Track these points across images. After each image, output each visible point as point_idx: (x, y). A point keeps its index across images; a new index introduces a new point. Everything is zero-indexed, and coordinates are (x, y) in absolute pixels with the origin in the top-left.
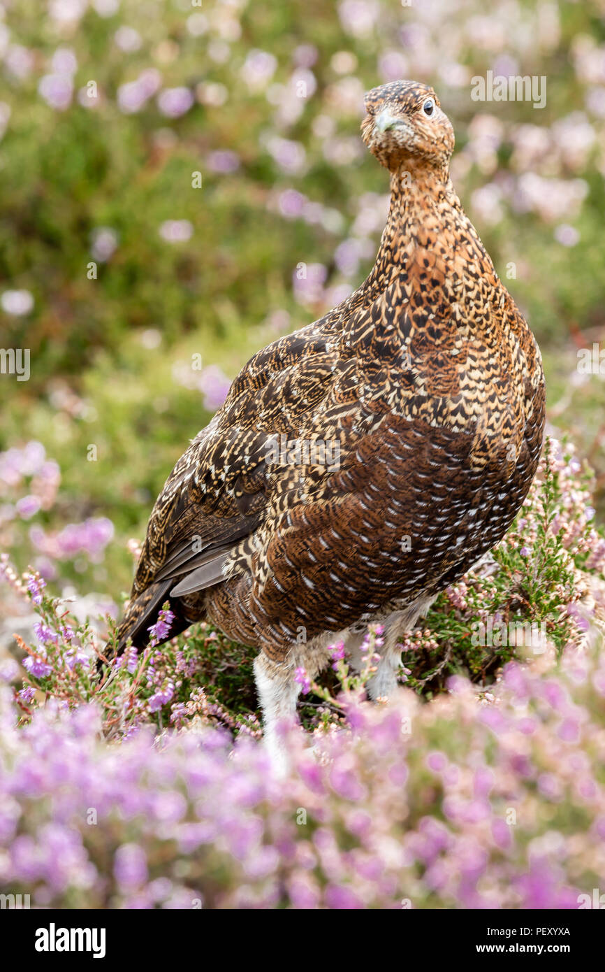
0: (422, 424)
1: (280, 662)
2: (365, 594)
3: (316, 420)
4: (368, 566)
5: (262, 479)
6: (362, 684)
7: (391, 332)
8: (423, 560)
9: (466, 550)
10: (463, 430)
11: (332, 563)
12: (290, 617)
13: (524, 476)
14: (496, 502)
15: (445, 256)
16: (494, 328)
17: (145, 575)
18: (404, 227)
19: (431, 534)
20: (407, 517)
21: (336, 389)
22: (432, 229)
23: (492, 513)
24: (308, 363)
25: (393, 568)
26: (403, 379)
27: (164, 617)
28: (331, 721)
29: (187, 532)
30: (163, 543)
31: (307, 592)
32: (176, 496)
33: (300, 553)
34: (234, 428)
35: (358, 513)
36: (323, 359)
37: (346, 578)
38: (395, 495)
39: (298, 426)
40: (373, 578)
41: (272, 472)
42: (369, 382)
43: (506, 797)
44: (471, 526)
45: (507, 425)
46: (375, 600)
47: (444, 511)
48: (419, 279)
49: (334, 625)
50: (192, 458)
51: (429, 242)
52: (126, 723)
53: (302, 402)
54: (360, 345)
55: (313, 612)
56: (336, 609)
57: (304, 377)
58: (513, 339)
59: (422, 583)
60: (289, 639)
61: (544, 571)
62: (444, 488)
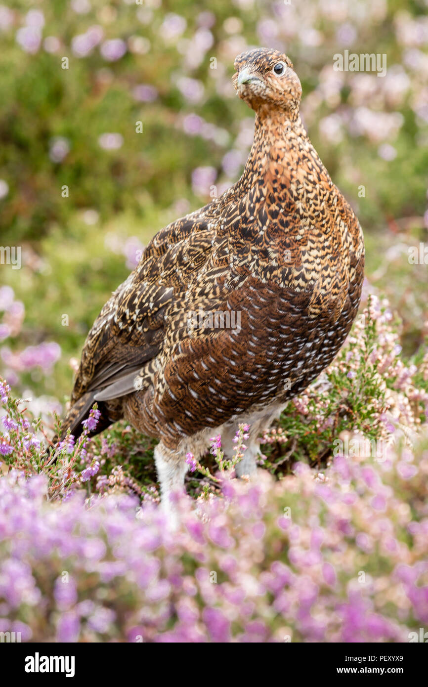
0: (273, 285)
1: (173, 449)
2: (233, 402)
3: (199, 278)
4: (235, 382)
5: (162, 319)
6: (233, 465)
7: (252, 221)
8: (274, 377)
9: (304, 371)
10: (303, 290)
11: (211, 380)
12: (181, 418)
13: (347, 320)
14: (326, 337)
15: (290, 168)
16: (329, 220)
17: (79, 387)
18: (261, 147)
19: (279, 360)
20: (262, 348)
21: (214, 256)
22: (281, 149)
23: (323, 345)
24: (195, 238)
25: (254, 383)
26: (261, 253)
27: (93, 414)
28: (210, 491)
29: (109, 356)
30: (93, 364)
31: (193, 401)
32: (102, 331)
33: (187, 373)
34: (143, 283)
35: (229, 345)
36: (206, 235)
37: (220, 390)
38: (254, 333)
39: (188, 282)
40: (239, 390)
41: (168, 314)
42: (236, 253)
43: (333, 549)
44: (308, 354)
45: (336, 286)
46: (241, 406)
47: (289, 344)
48: (272, 183)
49: (212, 423)
50: (114, 304)
51: (278, 157)
52: (65, 489)
53: (190, 265)
54: (230, 228)
55: (197, 414)
56: (214, 412)
57: (192, 248)
58: (343, 226)
59: (274, 393)
60: (180, 433)
61: (364, 389)
62: (288, 329)
